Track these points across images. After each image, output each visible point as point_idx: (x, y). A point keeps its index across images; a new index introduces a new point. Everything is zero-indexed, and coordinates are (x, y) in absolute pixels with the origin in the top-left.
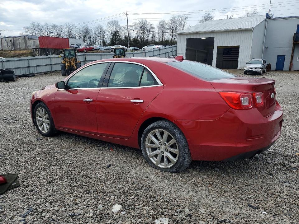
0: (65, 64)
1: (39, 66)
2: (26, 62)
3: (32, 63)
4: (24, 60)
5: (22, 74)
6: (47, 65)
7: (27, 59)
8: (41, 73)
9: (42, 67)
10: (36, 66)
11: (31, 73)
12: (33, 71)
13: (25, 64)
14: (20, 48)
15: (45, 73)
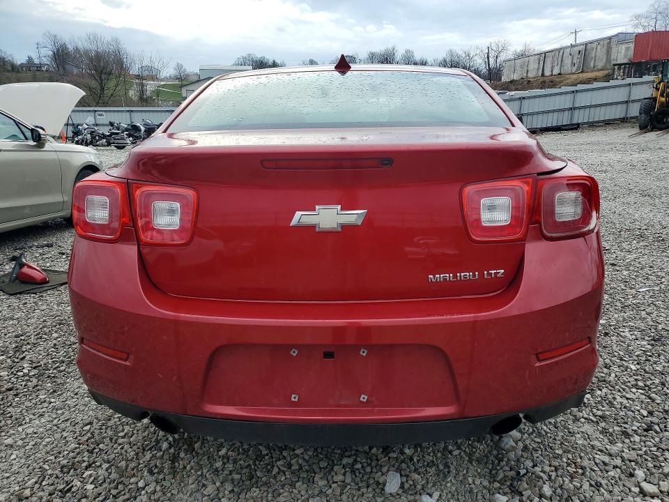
0: (655, 99)
1: (596, 106)
2: (569, 97)
3: (582, 100)
4: (567, 93)
5: (554, 124)
6: (617, 103)
7: (573, 92)
8: (598, 122)
9: (603, 108)
10: (590, 107)
11: (575, 121)
12: (579, 117)
13: (566, 102)
14: (594, 67)
15: (608, 123)
